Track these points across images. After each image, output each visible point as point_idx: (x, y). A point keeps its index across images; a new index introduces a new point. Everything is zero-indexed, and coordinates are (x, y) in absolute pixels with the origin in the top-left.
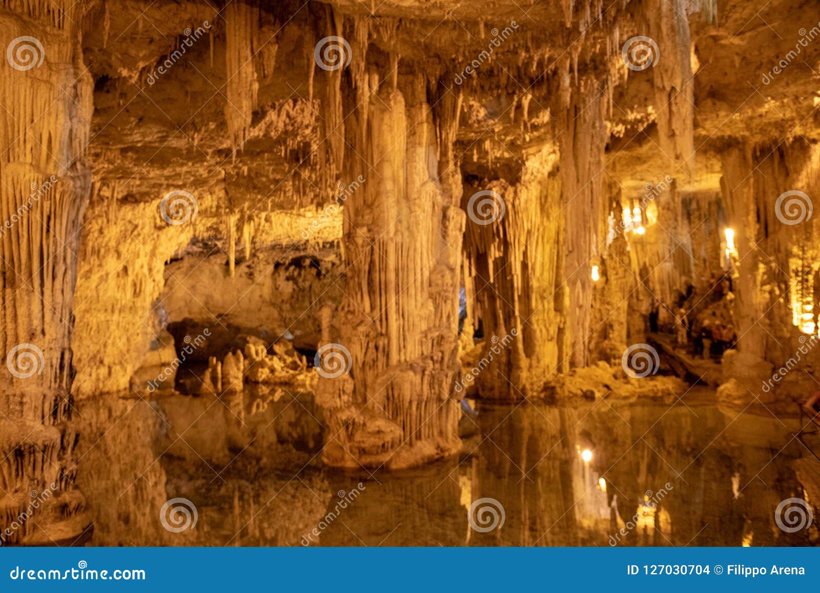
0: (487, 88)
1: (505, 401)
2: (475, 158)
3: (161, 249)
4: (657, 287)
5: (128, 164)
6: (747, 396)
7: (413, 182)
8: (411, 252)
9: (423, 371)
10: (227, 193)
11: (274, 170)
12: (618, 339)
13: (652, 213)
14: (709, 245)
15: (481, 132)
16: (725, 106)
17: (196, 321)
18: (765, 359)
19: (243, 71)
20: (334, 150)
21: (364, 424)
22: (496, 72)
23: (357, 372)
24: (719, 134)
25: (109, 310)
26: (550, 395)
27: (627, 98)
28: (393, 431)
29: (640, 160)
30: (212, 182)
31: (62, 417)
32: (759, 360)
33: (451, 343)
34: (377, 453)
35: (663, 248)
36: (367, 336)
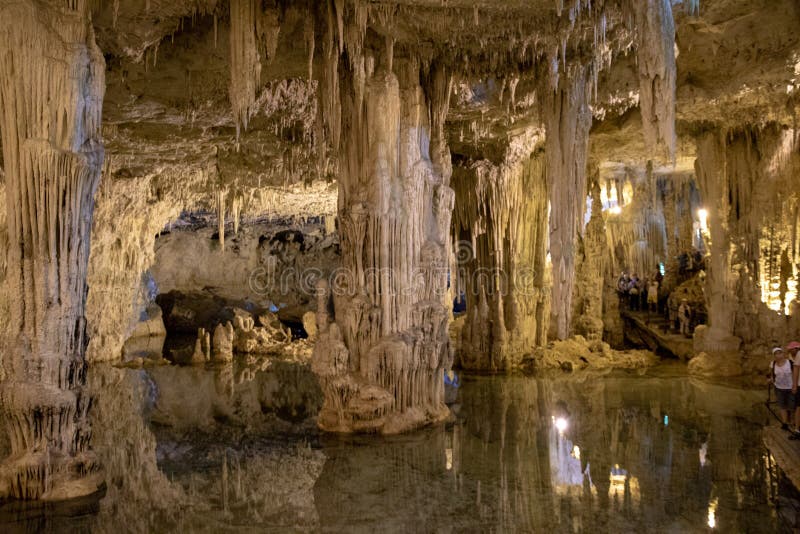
0: (477, 71)
1: (486, 372)
2: (461, 138)
3: (152, 223)
4: (632, 264)
5: (125, 140)
6: (717, 367)
7: (407, 161)
8: (404, 227)
9: (415, 342)
10: (218, 169)
11: (265, 147)
12: (594, 314)
13: (628, 193)
14: (682, 225)
15: (467, 114)
16: (702, 92)
17: (183, 293)
18: (734, 334)
19: (247, 52)
20: (331, 130)
21: (358, 392)
22: (486, 57)
23: (351, 342)
24: (696, 118)
25: (104, 281)
26: (529, 367)
27: (609, 83)
28: (385, 398)
29: (618, 142)
30: (205, 158)
31: (77, 382)
32: (728, 335)
33: (441, 315)
34: (370, 419)
35: (638, 228)
36: (362, 308)
